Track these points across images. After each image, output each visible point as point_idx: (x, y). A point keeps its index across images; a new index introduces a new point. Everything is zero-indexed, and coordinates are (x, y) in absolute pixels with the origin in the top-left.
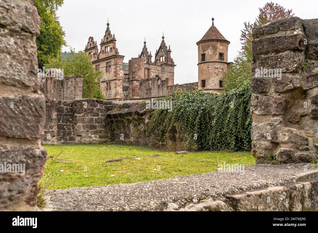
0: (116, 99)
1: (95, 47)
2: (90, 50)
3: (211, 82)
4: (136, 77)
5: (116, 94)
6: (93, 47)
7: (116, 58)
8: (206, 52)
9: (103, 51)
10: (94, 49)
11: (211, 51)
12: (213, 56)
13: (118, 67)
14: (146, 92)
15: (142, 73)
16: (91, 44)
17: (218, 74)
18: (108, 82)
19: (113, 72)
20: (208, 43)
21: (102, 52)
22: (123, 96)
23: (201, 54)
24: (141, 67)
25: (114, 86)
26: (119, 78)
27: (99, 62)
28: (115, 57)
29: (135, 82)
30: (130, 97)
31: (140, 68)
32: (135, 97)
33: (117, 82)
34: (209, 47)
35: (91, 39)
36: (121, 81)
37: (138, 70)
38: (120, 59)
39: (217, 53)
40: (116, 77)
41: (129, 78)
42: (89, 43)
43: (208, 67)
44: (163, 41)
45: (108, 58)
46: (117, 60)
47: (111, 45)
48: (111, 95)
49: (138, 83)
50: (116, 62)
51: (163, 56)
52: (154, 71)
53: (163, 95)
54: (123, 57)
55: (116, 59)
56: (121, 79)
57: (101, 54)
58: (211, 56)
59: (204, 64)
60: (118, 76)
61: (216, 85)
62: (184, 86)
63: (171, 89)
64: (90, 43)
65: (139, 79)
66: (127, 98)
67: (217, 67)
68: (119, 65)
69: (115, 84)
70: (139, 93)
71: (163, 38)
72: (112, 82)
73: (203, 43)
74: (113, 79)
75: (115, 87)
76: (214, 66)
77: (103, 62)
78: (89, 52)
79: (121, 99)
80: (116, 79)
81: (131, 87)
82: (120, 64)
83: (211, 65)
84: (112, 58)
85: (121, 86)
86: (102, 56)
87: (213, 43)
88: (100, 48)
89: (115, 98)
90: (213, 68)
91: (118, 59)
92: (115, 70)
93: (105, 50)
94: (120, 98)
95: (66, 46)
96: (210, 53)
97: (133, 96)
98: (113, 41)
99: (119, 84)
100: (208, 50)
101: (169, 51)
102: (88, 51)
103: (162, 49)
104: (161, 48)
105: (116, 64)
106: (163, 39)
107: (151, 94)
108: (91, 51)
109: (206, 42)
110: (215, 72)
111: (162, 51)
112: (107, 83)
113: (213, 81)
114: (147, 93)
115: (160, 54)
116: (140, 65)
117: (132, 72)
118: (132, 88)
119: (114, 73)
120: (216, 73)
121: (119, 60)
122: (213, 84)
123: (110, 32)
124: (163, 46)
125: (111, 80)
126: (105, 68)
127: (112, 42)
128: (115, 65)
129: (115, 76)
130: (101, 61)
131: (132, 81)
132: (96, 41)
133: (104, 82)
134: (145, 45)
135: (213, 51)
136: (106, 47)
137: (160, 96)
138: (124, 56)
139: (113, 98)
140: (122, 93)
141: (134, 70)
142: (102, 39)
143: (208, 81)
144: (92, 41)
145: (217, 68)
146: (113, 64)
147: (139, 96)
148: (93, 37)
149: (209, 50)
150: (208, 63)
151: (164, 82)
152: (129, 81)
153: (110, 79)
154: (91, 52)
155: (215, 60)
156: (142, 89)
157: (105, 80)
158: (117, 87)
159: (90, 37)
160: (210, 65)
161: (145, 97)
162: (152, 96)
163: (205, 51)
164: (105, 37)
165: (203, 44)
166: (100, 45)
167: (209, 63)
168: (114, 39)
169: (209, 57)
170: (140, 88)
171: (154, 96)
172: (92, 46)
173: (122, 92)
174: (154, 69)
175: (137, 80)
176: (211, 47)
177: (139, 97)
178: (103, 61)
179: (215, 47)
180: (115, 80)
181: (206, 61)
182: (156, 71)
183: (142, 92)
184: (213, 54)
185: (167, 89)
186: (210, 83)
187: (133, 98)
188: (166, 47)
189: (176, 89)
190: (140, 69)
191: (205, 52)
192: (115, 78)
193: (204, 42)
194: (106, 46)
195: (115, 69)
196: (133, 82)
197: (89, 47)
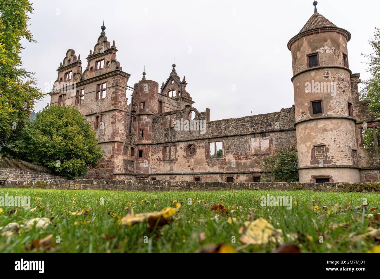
0: (114, 142)
1: (77, 63)
2: (67, 69)
3: (336, 104)
4: (147, 110)
5: (114, 134)
6: (73, 64)
7: (116, 77)
8: (321, 51)
9: (92, 68)
10: (75, 66)
11: (331, 48)
12: (334, 57)
13: (120, 90)
14: (165, 132)
15: (156, 105)
16: (69, 61)
17: (344, 91)
18: (98, 114)
19: (110, 98)
20: (323, 35)
21: (90, 69)
22: (124, 137)
23: (308, 55)
24: (155, 95)
25: (112, 120)
26: (121, 108)
27: (84, 84)
28: (115, 75)
29: (145, 117)
30: (134, 141)
31: (153, 96)
32: (144, 142)
33: (118, 114)
34: (326, 40)
35: (71, 52)
36: (123, 113)
37: (150, 98)
38: (123, 79)
39: (340, 52)
40: (115, 107)
41: (135, 110)
42: (66, 58)
43: (326, 77)
44: (174, 71)
45: (102, 77)
46: (118, 80)
47: (108, 58)
48: (103, 135)
49: (150, 118)
50: (117, 83)
51: (173, 90)
52: (168, 106)
53: (199, 136)
54: (127, 76)
55: (118, 77)
56: (124, 110)
57: (88, 72)
58: (330, 57)
59: (317, 71)
60: (119, 105)
61: (344, 110)
62: (247, 119)
63: (216, 127)
64: (68, 58)
65: (151, 113)
66: (131, 142)
67: (342, 77)
68: (121, 88)
69: (112, 117)
70: (150, 135)
71: (174, 66)
72: (107, 114)
73: (312, 34)
74: (109, 109)
75: (112, 123)
76: (338, 75)
77: (91, 84)
78: (66, 71)
79: (122, 143)
80: (116, 110)
81: (137, 125)
82: (122, 85)
83: (332, 73)
84: (109, 77)
85: (123, 122)
86: (89, 76)
87: (333, 35)
88: (87, 63)
89: (112, 140)
90: (337, 78)
91: (121, 78)
92: (114, 95)
93: (96, 66)
94: (121, 141)
95: (31, 40)
96: (328, 52)
97: (140, 139)
98: (112, 50)
99: (120, 118)
100: (324, 46)
101: (184, 83)
102: (64, 70)
103: (172, 81)
104: (170, 79)
105: (117, 86)
106: (174, 68)
107: (174, 136)
108: (70, 70)
109: (318, 33)
110: (341, 86)
111: (171, 84)
112: (97, 117)
113: (339, 102)
114: (166, 135)
115: (169, 87)
116: (153, 92)
117: (139, 102)
118: (139, 127)
119: (112, 100)
120: (341, 88)
121: (121, 80)
122: (338, 109)
123: (107, 39)
124: (173, 77)
125: (105, 112)
126: (95, 93)
127: (111, 53)
128: (115, 87)
129: (113, 105)
130: (87, 84)
131: (139, 115)
132: (79, 55)
133: (90, 115)
134: (144, 76)
135: (333, 48)
136: (97, 62)
137: (193, 138)
138: (130, 75)
139: (108, 141)
140: (123, 134)
141: (143, 99)
142: (91, 51)
143: (328, 102)
144: (72, 55)
145: (343, 80)
146: (111, 86)
147: (150, 140)
148: (74, 50)
149: (326, 47)
150: (325, 69)
151: (202, 116)
152: (135, 116)
153: (104, 110)
154: (70, 72)
155: (338, 65)
156: (158, 129)
157: (93, 113)
158: (117, 122)
159: (70, 50)
160: (329, 72)
161: (163, 141)
162: (177, 140)
163: (317, 48)
164: (97, 47)
165: (312, 36)
166: (87, 58)
167: (329, 69)
168: (114, 48)
169: (328, 58)
170: (153, 127)
171: (182, 139)
172: (72, 62)
173: (123, 132)
174: (168, 103)
175: (149, 115)
176: (329, 41)
177: (150, 142)
178: (92, 82)
179: (336, 43)
180: (112, 112)
181: (321, 66)
182: (171, 106)
183: (156, 134)
184: (334, 53)
185: (210, 127)
186: (332, 105)
187: (140, 143)
188: (179, 78)
189: (229, 126)
190: (154, 98)
191: (318, 50)
192: (112, 108)
193: (315, 33)
194: (97, 59)
195: (113, 93)
196: (141, 117)
197: (66, 64)
